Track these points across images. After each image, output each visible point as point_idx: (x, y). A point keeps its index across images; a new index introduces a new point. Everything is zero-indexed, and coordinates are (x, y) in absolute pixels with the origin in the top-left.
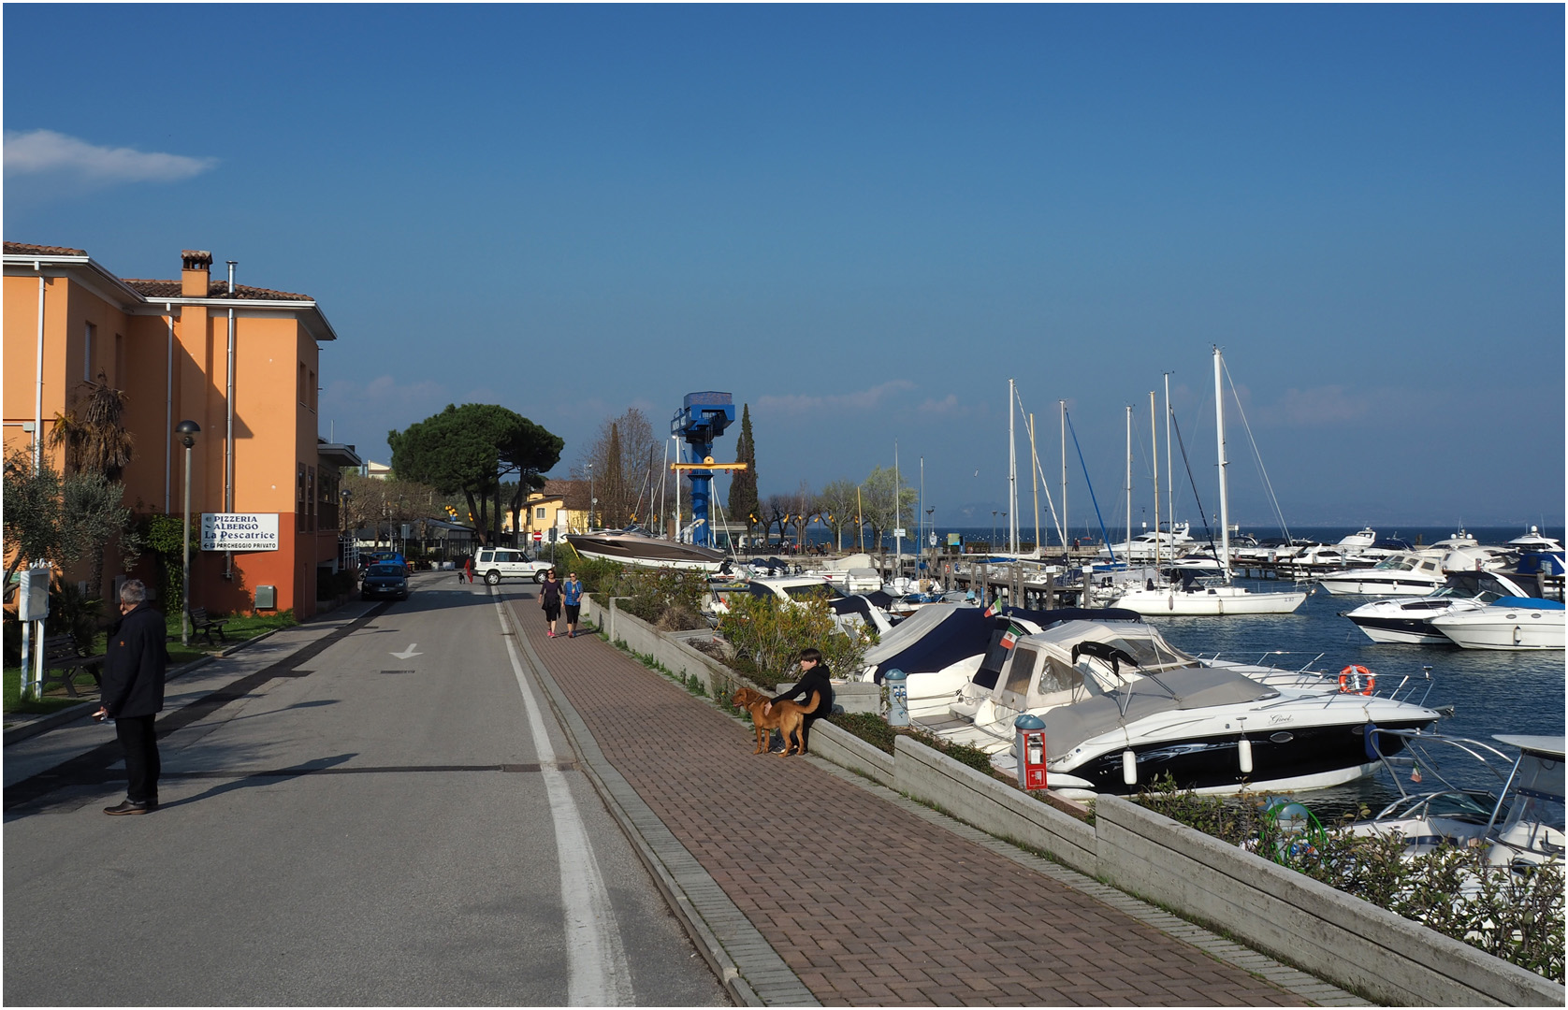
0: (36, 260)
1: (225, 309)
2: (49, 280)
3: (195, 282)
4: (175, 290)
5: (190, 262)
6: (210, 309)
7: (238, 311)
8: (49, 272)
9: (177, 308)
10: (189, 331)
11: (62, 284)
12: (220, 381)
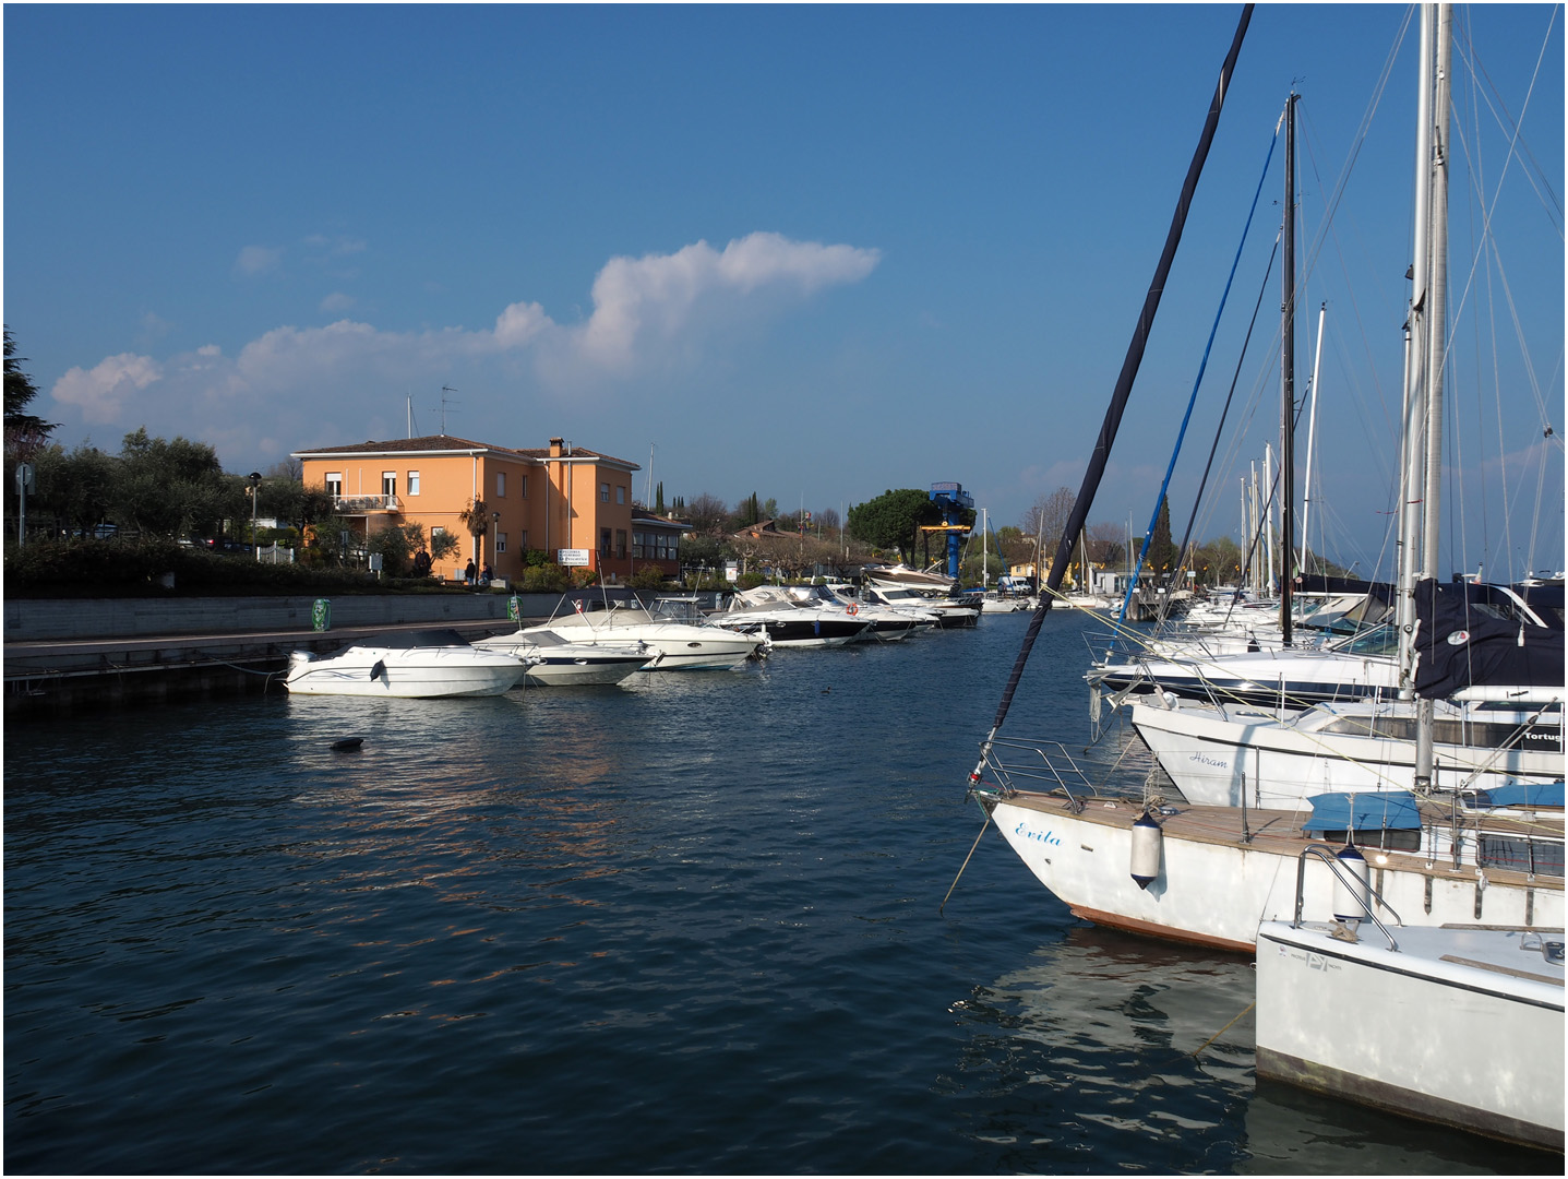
0: (471, 451)
1: (567, 462)
2: (477, 458)
3: (555, 451)
4: (547, 454)
5: (553, 443)
6: (561, 462)
7: (572, 462)
8: (476, 455)
9: (548, 463)
10: (553, 472)
11: (481, 459)
12: (566, 494)
